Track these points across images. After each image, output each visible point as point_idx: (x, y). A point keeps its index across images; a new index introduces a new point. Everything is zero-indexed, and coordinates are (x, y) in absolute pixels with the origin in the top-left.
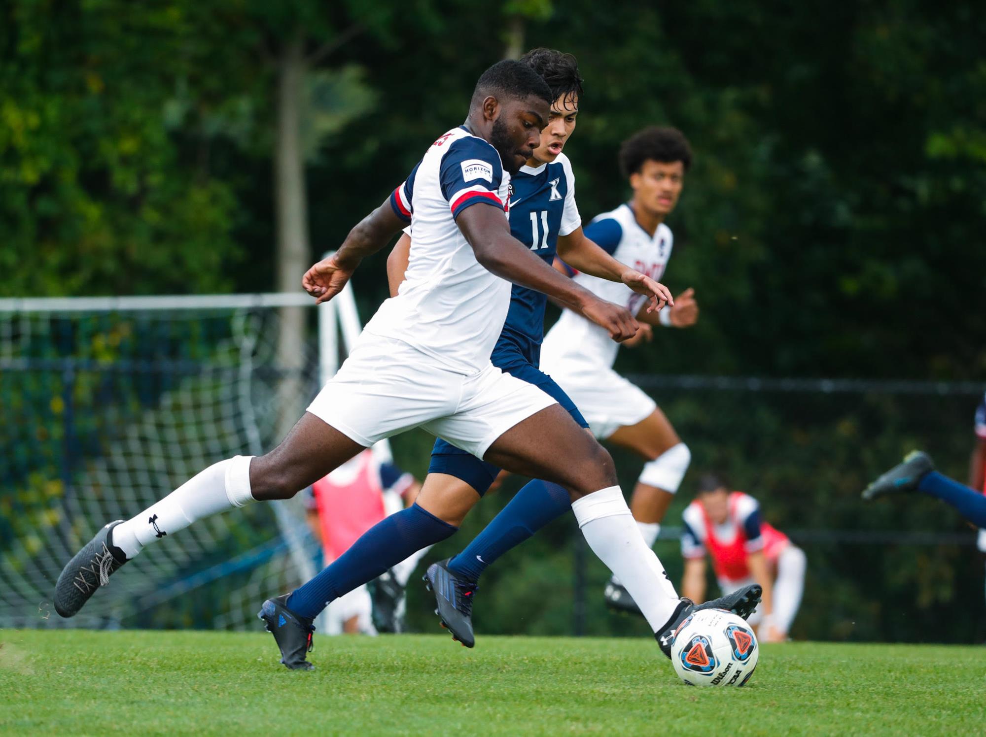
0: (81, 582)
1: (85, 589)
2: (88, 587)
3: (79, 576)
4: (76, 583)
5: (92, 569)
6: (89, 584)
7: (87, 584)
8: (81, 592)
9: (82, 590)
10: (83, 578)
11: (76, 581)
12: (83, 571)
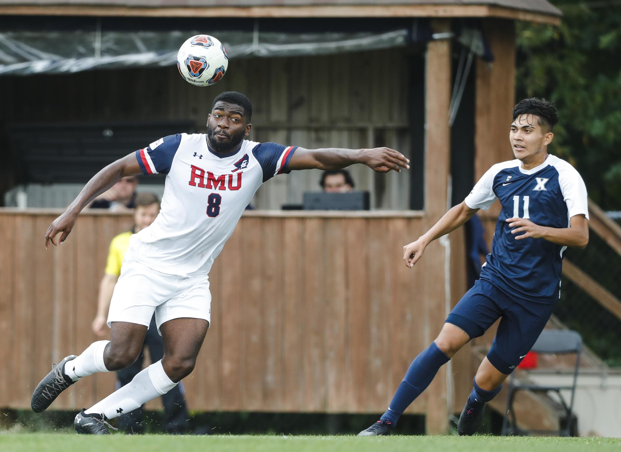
0: (46, 393)
1: (49, 397)
2: (50, 396)
3: (45, 390)
4: (43, 394)
5: (53, 387)
6: (52, 395)
7: (50, 395)
8: (47, 399)
9: (47, 398)
10: (48, 392)
11: (43, 392)
12: (48, 387)
